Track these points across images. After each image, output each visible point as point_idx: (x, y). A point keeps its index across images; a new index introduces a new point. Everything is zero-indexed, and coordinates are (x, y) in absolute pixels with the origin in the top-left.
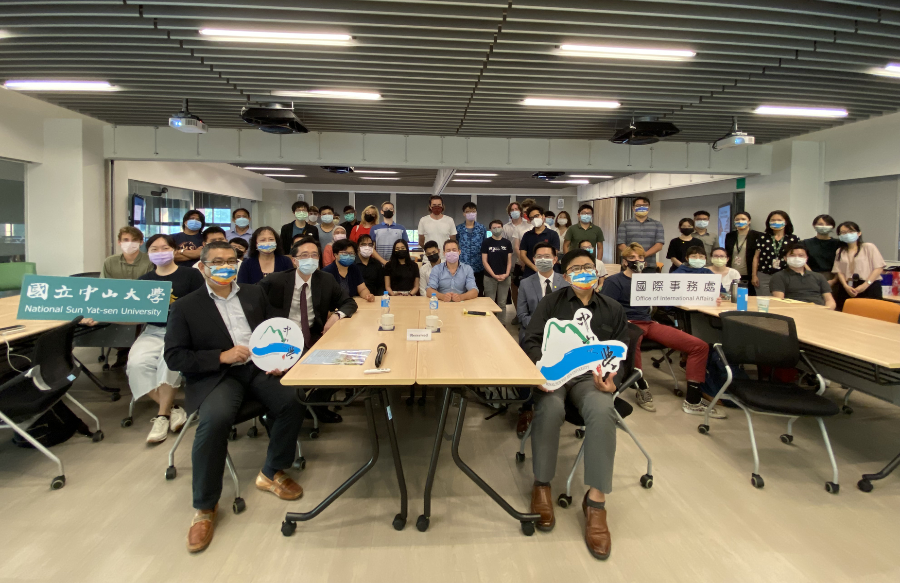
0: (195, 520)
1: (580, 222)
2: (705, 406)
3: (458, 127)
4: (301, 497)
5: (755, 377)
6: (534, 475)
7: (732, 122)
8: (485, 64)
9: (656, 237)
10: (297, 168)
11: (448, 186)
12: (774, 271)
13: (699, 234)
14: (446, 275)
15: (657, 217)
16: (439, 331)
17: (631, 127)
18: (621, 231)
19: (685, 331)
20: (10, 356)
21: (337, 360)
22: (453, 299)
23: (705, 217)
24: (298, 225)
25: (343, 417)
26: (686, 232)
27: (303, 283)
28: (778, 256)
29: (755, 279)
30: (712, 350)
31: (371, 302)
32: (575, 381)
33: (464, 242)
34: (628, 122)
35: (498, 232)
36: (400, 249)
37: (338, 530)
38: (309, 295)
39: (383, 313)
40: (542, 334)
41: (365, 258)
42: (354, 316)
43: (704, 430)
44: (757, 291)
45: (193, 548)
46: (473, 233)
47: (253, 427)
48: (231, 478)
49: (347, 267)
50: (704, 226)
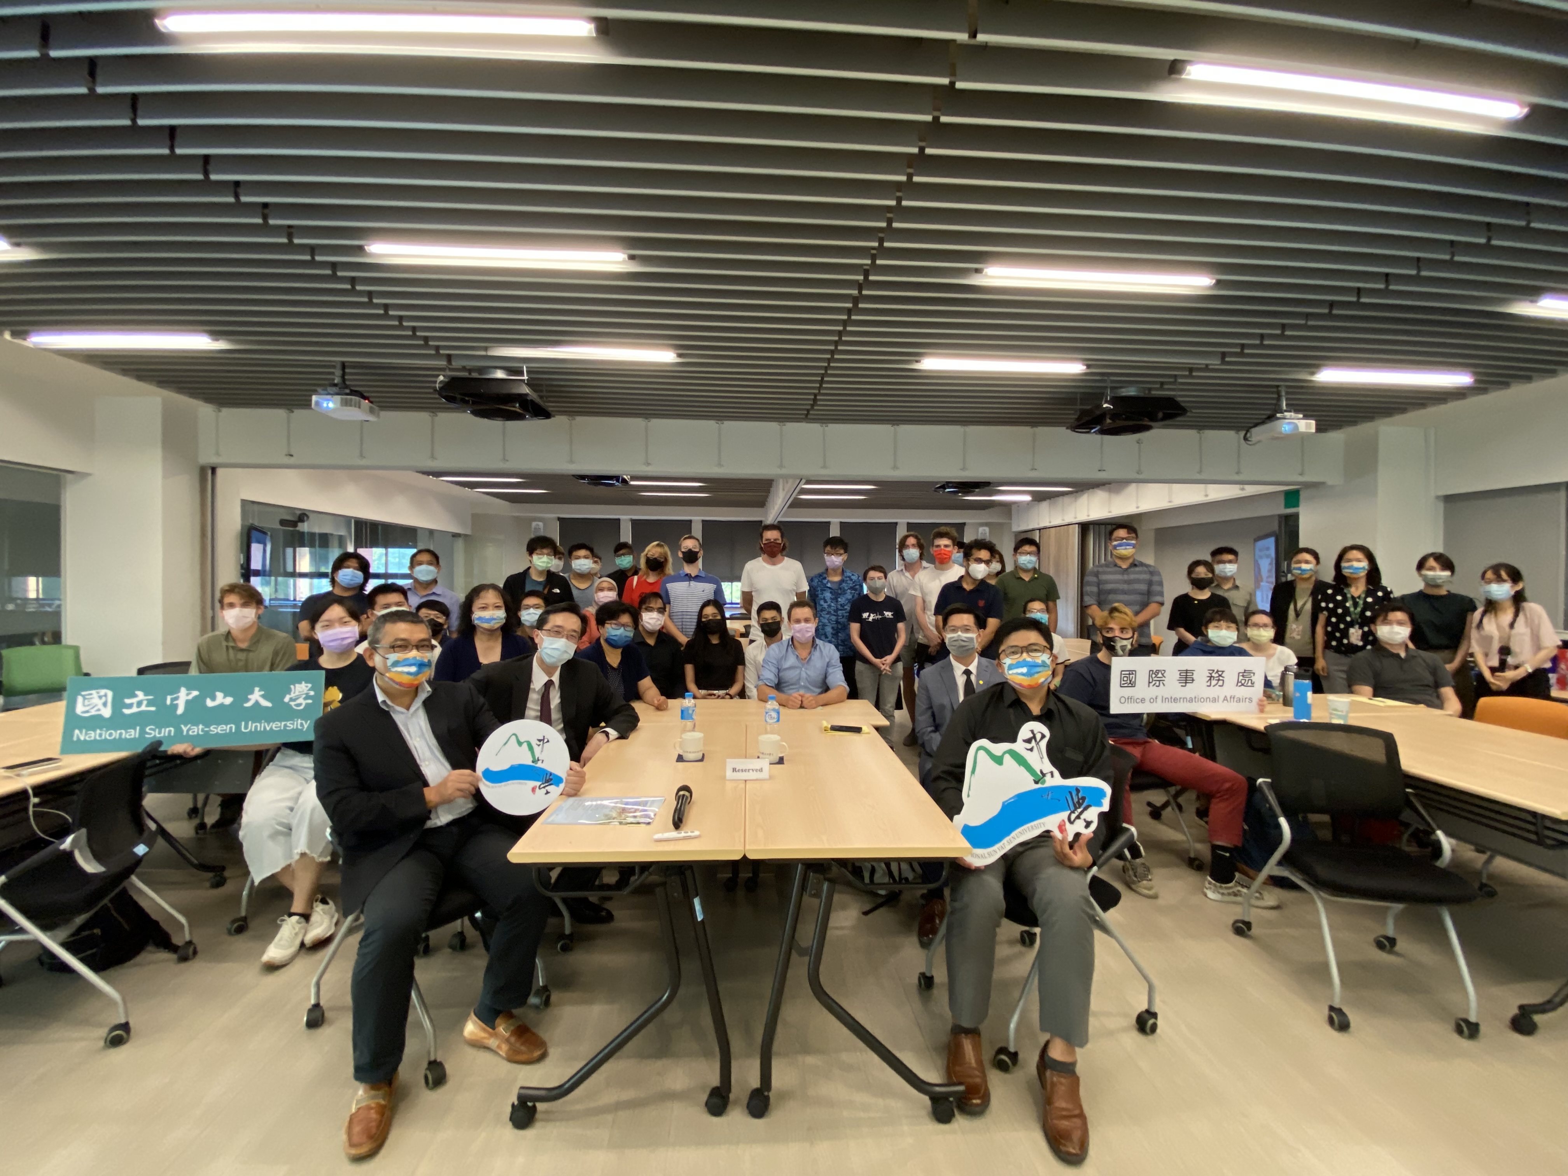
0: (358, 1102)
1: (1017, 567)
2: (1243, 886)
3: (809, 407)
4: (543, 1057)
5: (1326, 835)
6: (950, 1014)
7: (1275, 396)
8: (856, 300)
9: (1149, 593)
10: (532, 479)
11: (791, 506)
12: (1353, 649)
13: (1222, 588)
14: (791, 660)
15: (1149, 559)
16: (781, 761)
17: (1105, 406)
18: (1090, 584)
19: (1204, 755)
20: (34, 812)
21: (606, 815)
22: (805, 703)
23: (1231, 557)
24: (535, 576)
25: (615, 913)
26: (1199, 584)
27: (546, 679)
28: (1358, 623)
29: (1320, 664)
30: (1253, 788)
31: (662, 710)
32: (1020, 849)
33: (825, 605)
34: (1099, 396)
35: (877, 586)
36: (711, 618)
37: (609, 1117)
38: (555, 700)
39: (684, 730)
40: (963, 766)
41: (650, 633)
42: (633, 736)
43: (1242, 929)
44: (1325, 684)
45: (353, 1151)
46: (841, 589)
47: (459, 932)
48: (420, 1026)
49: (620, 651)
50: (1229, 574)
